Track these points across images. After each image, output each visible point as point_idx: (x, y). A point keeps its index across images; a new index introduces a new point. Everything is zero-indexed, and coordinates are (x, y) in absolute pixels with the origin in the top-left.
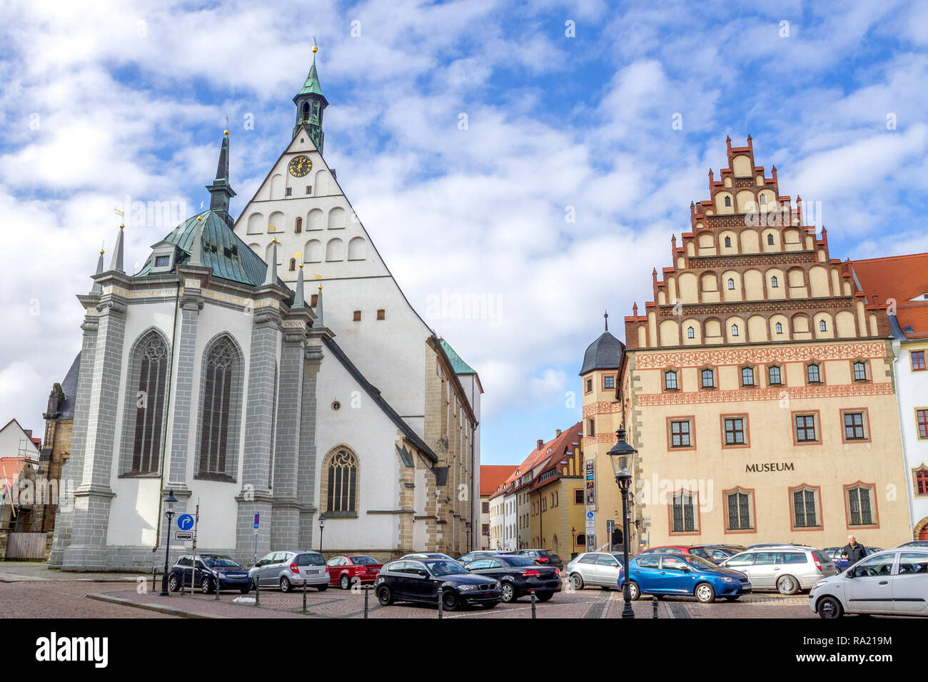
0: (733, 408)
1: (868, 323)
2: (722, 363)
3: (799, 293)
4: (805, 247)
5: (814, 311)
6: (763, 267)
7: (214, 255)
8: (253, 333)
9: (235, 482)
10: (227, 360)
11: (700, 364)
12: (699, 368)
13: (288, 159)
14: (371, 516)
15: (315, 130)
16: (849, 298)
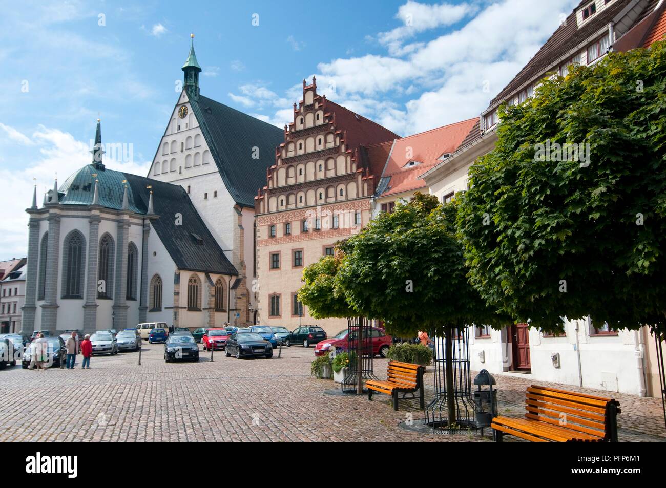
0: (297, 245)
1: (363, 188)
2: (293, 220)
3: (331, 174)
4: (335, 144)
5: (337, 184)
6: (315, 160)
7: (77, 192)
8: (90, 227)
9: (82, 298)
10: (79, 242)
11: (284, 221)
12: (284, 223)
13: (178, 109)
14: (167, 310)
15: (191, 88)
16: (354, 174)
